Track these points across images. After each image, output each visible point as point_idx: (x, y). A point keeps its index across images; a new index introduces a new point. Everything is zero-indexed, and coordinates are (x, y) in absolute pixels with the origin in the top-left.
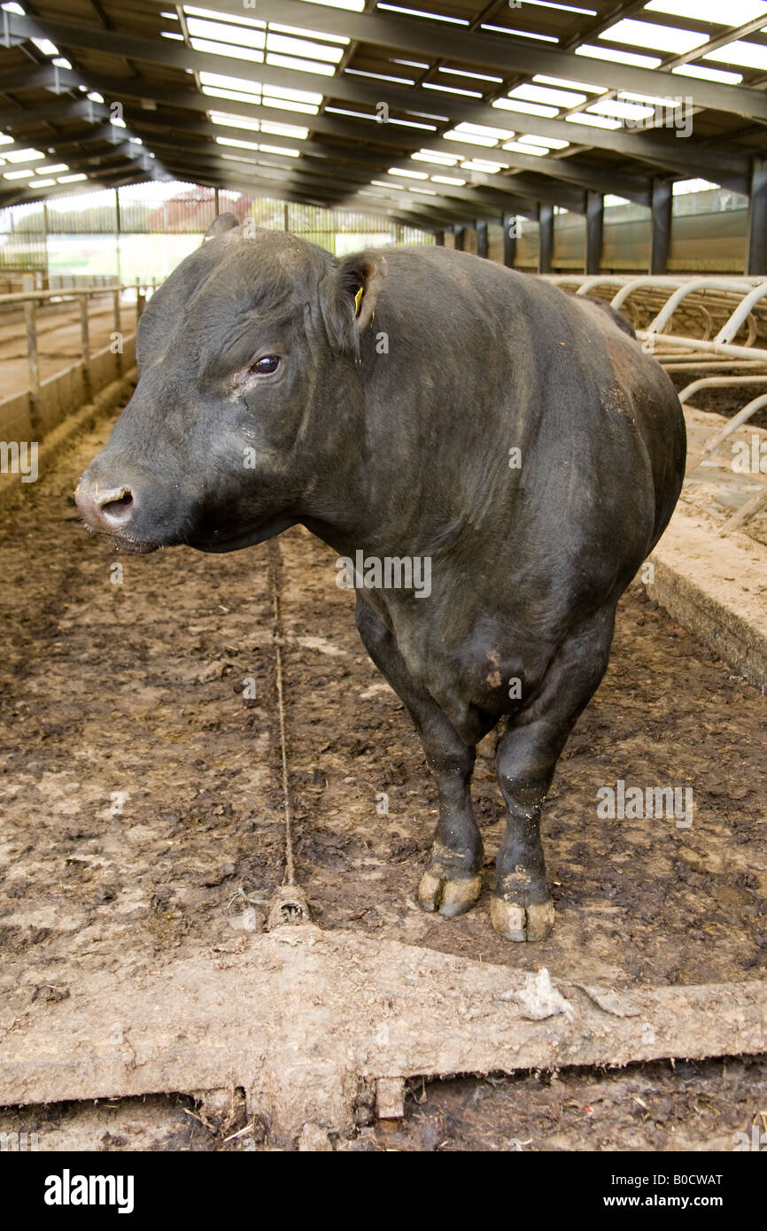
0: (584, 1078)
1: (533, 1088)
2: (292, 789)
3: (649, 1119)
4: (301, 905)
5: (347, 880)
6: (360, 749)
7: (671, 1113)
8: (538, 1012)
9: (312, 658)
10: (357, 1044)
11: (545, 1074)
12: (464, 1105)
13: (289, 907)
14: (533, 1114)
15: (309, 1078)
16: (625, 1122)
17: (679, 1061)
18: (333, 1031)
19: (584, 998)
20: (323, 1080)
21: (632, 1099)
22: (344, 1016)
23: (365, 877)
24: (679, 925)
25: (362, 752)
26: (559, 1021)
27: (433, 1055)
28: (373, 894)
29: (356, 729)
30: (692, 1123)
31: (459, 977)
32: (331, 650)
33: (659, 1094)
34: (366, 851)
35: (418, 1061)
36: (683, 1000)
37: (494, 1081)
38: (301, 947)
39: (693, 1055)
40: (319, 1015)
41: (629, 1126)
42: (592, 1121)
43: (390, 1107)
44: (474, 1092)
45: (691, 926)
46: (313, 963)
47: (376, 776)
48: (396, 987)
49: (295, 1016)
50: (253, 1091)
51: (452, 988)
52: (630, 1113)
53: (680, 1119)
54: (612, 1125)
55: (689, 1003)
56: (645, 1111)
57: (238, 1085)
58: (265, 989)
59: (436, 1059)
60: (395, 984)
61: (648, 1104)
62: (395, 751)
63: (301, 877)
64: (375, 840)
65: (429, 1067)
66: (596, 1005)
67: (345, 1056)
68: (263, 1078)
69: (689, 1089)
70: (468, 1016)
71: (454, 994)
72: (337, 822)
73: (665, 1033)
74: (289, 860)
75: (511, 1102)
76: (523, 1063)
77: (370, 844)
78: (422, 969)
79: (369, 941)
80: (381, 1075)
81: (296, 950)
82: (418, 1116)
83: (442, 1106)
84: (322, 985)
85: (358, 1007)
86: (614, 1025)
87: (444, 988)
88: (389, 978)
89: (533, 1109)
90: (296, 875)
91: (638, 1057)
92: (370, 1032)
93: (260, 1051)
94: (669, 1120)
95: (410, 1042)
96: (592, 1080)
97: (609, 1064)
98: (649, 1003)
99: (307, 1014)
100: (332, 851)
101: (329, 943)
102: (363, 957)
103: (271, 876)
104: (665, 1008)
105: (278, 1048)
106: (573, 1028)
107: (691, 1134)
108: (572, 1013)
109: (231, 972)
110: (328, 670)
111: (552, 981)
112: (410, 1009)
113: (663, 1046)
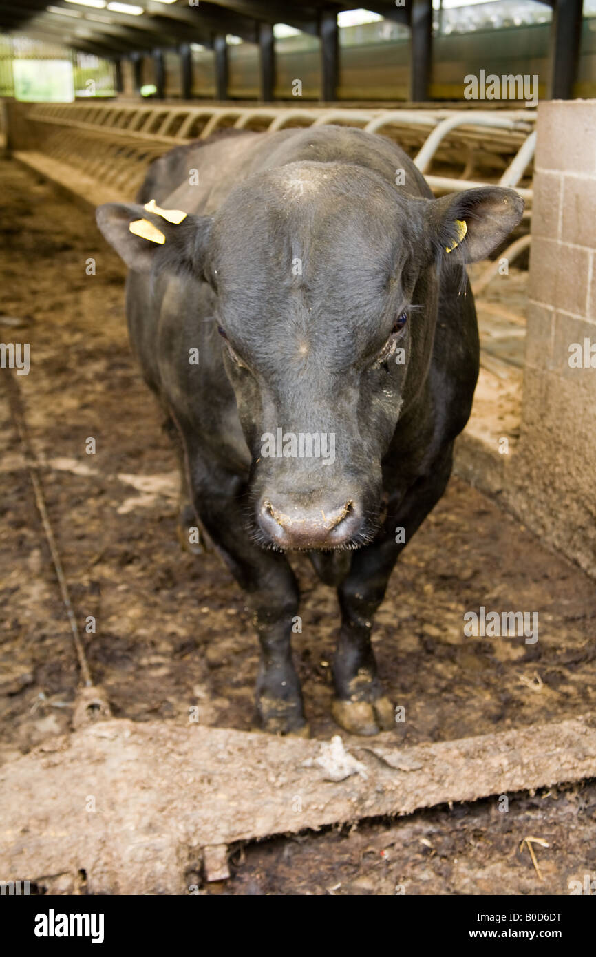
0: (375, 828)
1: (333, 840)
2: (73, 600)
3: (435, 855)
4: (103, 704)
5: (137, 678)
6: (127, 559)
7: (453, 848)
8: (335, 773)
9: (67, 480)
10: (186, 818)
11: (347, 827)
12: (277, 861)
13: (93, 707)
14: (337, 863)
15: (148, 853)
16: (415, 860)
17: (456, 804)
18: (163, 810)
19: (373, 758)
20: (160, 854)
21: (418, 841)
22: (169, 796)
23: (155, 673)
24: (432, 691)
25: (130, 562)
26: (356, 780)
27: (251, 821)
28: (163, 688)
29: (120, 541)
30: (471, 855)
31: (263, 751)
32: (82, 470)
33: (440, 834)
34: (150, 650)
35: (238, 827)
36: (455, 752)
37: (300, 839)
38: (119, 740)
39: (467, 797)
40: (146, 797)
41: (420, 863)
42: (388, 863)
43: (217, 870)
44: (283, 851)
45: (445, 690)
46: (132, 752)
47: (147, 583)
48: (210, 766)
49: (126, 800)
50: (95, 871)
51: (259, 762)
52: (418, 852)
53: (460, 852)
54: (405, 864)
55: (461, 754)
56: (430, 849)
57: (80, 868)
58: (93, 780)
59: (253, 824)
60: (209, 763)
61: (432, 843)
62: (160, 559)
63: (97, 678)
64: (157, 640)
65: (249, 831)
66: (383, 763)
67: (177, 830)
68: (105, 859)
69: (466, 826)
70: (278, 784)
71: (262, 766)
72: (120, 626)
73: (444, 781)
74: (84, 663)
75: (317, 856)
76: (328, 819)
77: (153, 644)
78: (230, 748)
79: (178, 729)
80: (206, 843)
81: (114, 743)
82: (242, 876)
83: (258, 865)
84: (144, 772)
85: (181, 788)
86: (402, 778)
87: (253, 762)
88: (201, 757)
89: (336, 858)
90: (93, 678)
91: (423, 804)
92: (195, 807)
93: (100, 835)
94: (452, 854)
95: (231, 812)
96: (382, 828)
97: (398, 813)
98: (428, 757)
99: (136, 797)
100: (119, 653)
101: (143, 733)
102: (176, 743)
103: (67, 681)
104: (441, 760)
105: (116, 831)
106: (368, 784)
107: (471, 864)
108: (365, 772)
109: (59, 769)
110: (83, 489)
111: (345, 747)
112: (226, 783)
113: (442, 792)
